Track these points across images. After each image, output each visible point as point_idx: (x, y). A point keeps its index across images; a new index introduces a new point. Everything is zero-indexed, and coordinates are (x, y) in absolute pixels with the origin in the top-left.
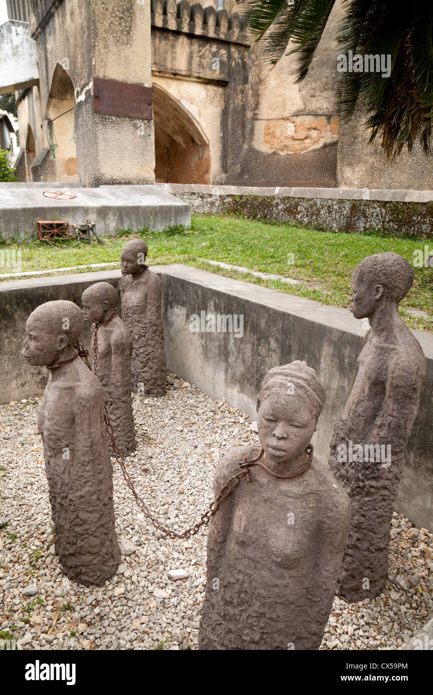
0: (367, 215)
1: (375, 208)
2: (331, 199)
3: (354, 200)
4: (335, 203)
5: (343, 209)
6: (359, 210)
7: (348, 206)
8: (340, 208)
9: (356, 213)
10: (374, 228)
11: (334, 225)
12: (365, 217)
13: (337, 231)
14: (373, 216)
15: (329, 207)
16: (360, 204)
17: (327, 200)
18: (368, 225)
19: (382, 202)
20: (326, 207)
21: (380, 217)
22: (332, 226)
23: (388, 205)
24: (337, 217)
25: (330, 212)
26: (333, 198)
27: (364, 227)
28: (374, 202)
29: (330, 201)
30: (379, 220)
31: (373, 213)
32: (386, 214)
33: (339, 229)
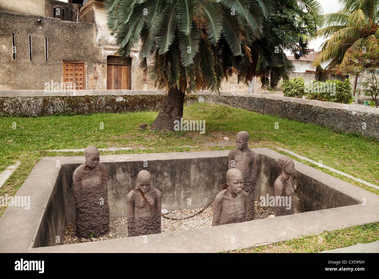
0: (54, 105)
1: (58, 101)
2: (29, 97)
3: (44, 97)
4: (32, 99)
5: (38, 102)
6: (49, 102)
7: (41, 100)
8: (36, 102)
9: (47, 104)
10: (59, 111)
11: (33, 112)
12: (53, 105)
13: (36, 115)
14: (57, 105)
15: (28, 101)
16: (49, 99)
17: (26, 97)
18: (55, 110)
19: (62, 97)
20: (26, 102)
21: (62, 105)
22: (32, 113)
23: (65, 98)
24: (35, 107)
25: (29, 105)
26: (30, 96)
27: (53, 112)
28: (56, 97)
29: (28, 98)
30: (61, 106)
31: (57, 103)
32: (65, 103)
33: (37, 114)
